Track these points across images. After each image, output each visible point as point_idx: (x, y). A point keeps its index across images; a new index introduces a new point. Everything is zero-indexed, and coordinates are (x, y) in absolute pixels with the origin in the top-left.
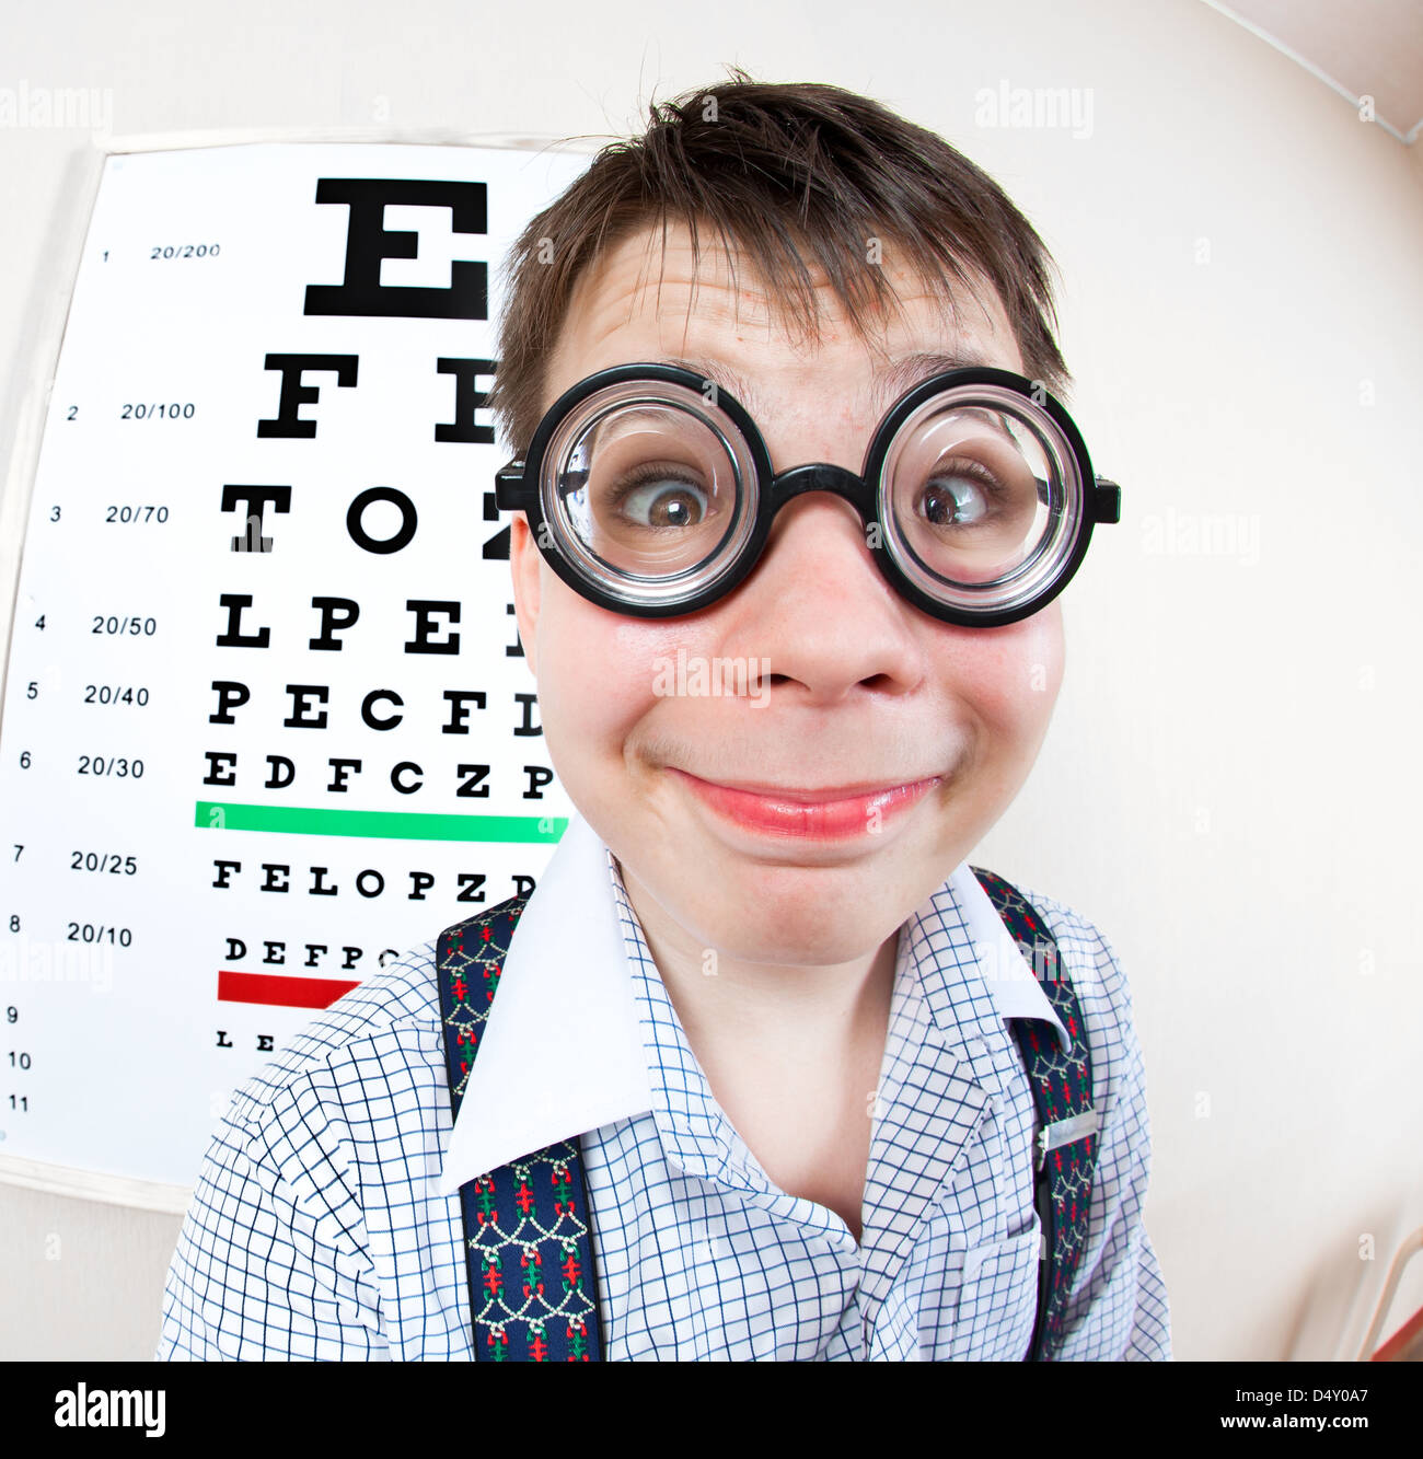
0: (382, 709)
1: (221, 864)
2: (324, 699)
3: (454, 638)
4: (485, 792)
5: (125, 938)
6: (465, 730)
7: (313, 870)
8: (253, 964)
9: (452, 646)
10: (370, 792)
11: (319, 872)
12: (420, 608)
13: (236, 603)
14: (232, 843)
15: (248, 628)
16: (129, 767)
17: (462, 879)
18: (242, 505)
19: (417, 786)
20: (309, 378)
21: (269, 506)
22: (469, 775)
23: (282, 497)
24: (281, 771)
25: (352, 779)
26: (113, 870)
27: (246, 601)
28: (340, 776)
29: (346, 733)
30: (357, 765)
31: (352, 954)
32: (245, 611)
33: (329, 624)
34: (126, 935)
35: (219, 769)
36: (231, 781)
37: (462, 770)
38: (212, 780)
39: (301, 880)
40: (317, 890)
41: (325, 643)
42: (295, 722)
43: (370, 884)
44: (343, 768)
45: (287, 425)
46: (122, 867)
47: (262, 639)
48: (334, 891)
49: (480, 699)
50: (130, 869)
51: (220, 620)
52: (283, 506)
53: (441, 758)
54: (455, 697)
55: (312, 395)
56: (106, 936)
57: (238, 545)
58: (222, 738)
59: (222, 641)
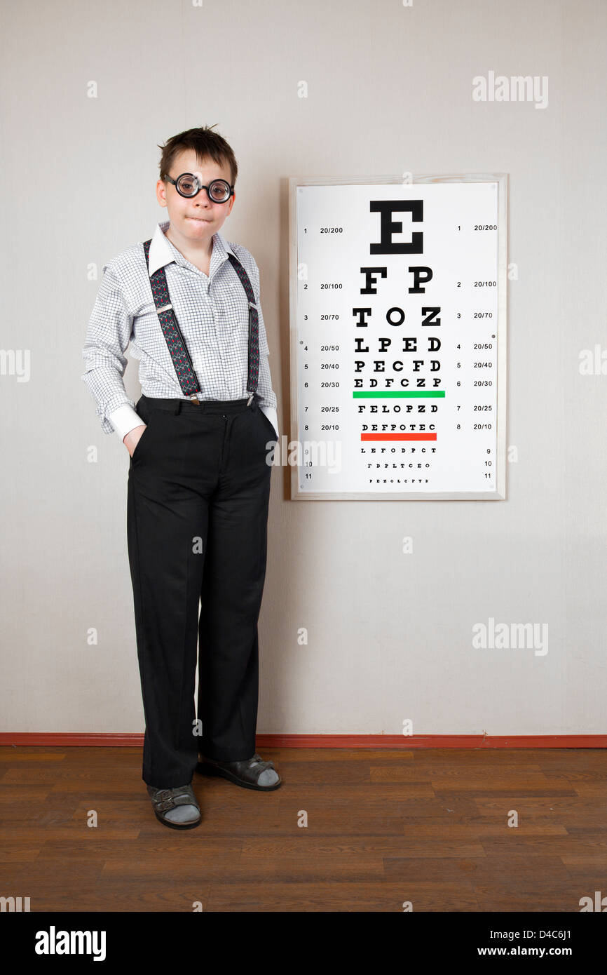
0: (398, 366)
1: (360, 407)
2: (383, 364)
3: (415, 347)
4: (424, 385)
6: (418, 370)
7: (383, 407)
8: (369, 431)
9: (415, 349)
11: (385, 407)
13: (359, 341)
14: (362, 401)
15: (363, 347)
16: (335, 385)
17: (419, 407)
18: (358, 314)
19: (407, 385)
20: (374, 275)
21: (366, 314)
22: (420, 381)
23: (369, 311)
24: (374, 383)
25: (391, 384)
26: (332, 411)
27: (362, 340)
28: (388, 383)
29: (389, 372)
30: (392, 380)
31: (394, 426)
32: (362, 343)
33: (384, 345)
34: (337, 427)
35: (358, 383)
36: (362, 386)
37: (418, 380)
38: (356, 386)
39: (380, 409)
40: (384, 411)
41: (383, 350)
42: (377, 370)
43: (397, 409)
44: (389, 381)
45: (368, 290)
46: (335, 410)
47: (367, 350)
48: (388, 411)
49: (422, 362)
50: (337, 410)
51: (356, 345)
52: (369, 314)
53: (413, 378)
54: (416, 362)
55: (374, 281)
56: (332, 428)
57: (358, 325)
58: (358, 376)
59: (356, 351)
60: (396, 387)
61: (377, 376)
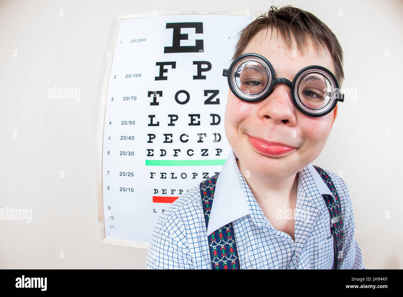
0: (184, 138)
1: (151, 173)
2: (171, 137)
3: (199, 122)
4: (207, 155)
5: (132, 190)
6: (202, 142)
7: (171, 173)
8: (160, 194)
9: (199, 124)
11: (173, 174)
12: (191, 116)
13: (152, 117)
14: (153, 168)
15: (155, 122)
16: (131, 153)
17: (204, 174)
18: (152, 96)
19: (193, 154)
20: (166, 67)
21: (158, 95)
22: (204, 151)
23: (161, 93)
24: (163, 153)
25: (178, 153)
26: (128, 176)
27: (154, 116)
28: (176, 153)
30: (179, 150)
31: (181, 191)
33: (172, 120)
34: (132, 189)
35: (150, 153)
36: (153, 155)
37: (202, 150)
38: (149, 155)
39: (169, 176)
40: (173, 178)
42: (166, 142)
44: (176, 151)
46: (130, 175)
47: (158, 124)
49: (205, 135)
50: (132, 175)
51: (149, 120)
53: (197, 148)
54: (200, 134)
56: (128, 190)
57: (152, 104)
58: (150, 146)
59: (149, 125)
60: (182, 155)
61: (166, 146)
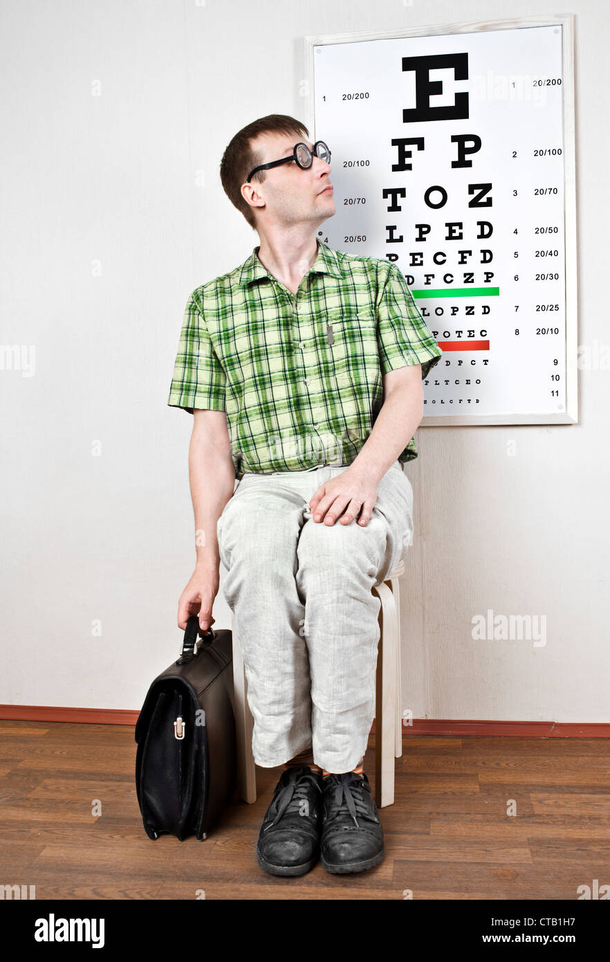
0: (440, 258)
2: (422, 257)
4: (473, 281)
6: (466, 263)
9: (460, 237)
10: (438, 283)
11: (424, 309)
12: (449, 225)
13: (391, 229)
15: (396, 236)
17: (467, 308)
18: (390, 196)
19: (452, 281)
20: (408, 148)
21: (399, 195)
22: (467, 276)
23: (402, 192)
25: (432, 280)
27: (395, 227)
28: (428, 280)
29: (429, 266)
30: (433, 276)
32: (394, 231)
33: (421, 233)
37: (465, 275)
41: (421, 239)
42: (413, 264)
44: (429, 277)
45: (402, 167)
47: (401, 239)
48: (428, 315)
49: (470, 253)
51: (387, 234)
53: (458, 272)
54: (461, 252)
55: (409, 155)
57: (390, 209)
59: (388, 241)
61: (414, 271)
